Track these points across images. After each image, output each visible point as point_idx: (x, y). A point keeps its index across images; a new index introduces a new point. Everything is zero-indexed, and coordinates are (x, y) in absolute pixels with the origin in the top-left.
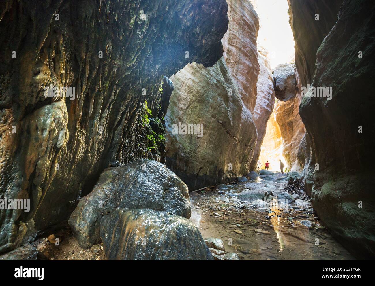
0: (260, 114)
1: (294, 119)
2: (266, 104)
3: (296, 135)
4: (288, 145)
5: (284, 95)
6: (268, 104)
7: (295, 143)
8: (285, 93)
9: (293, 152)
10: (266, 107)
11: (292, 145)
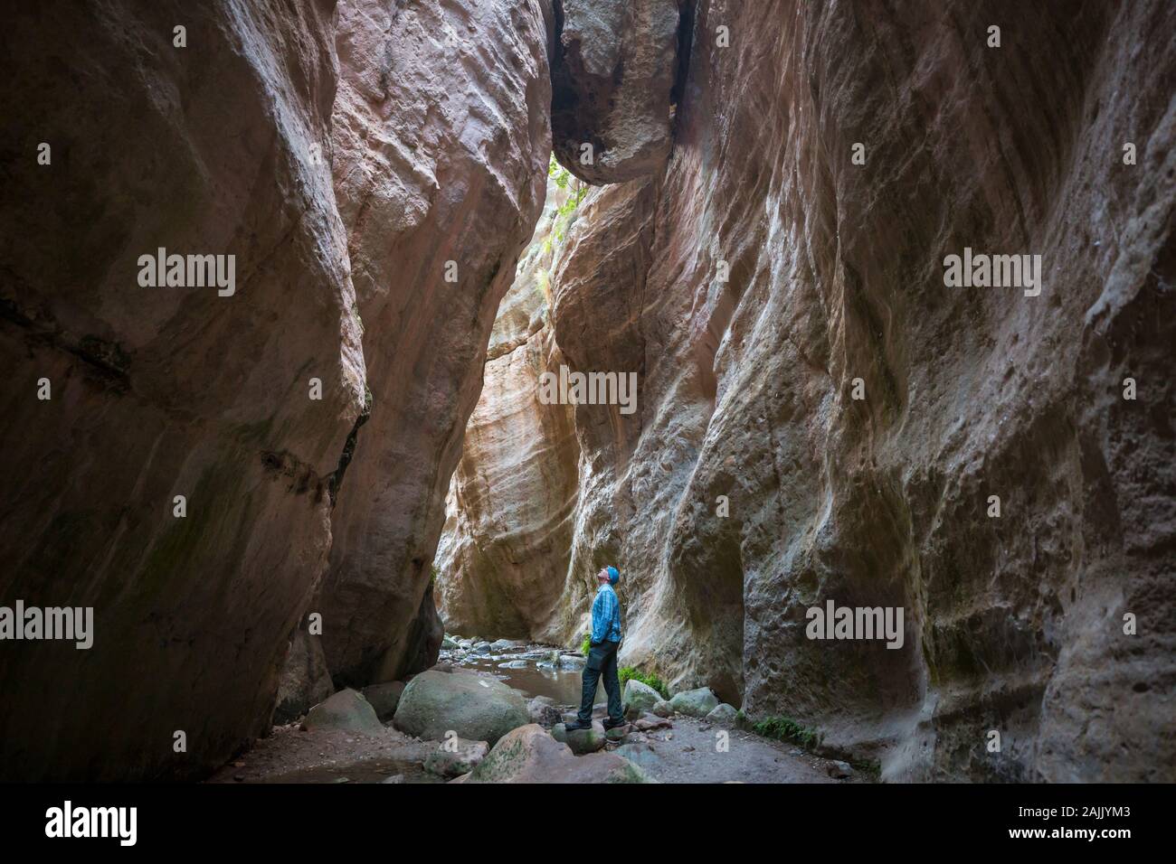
0: (430, 192)
1: (650, 314)
2: (487, 133)
3: (659, 418)
4: (612, 486)
5: (607, 125)
6: (501, 136)
7: (653, 472)
8: (612, 103)
9: (636, 533)
10: (482, 158)
11: (636, 488)
